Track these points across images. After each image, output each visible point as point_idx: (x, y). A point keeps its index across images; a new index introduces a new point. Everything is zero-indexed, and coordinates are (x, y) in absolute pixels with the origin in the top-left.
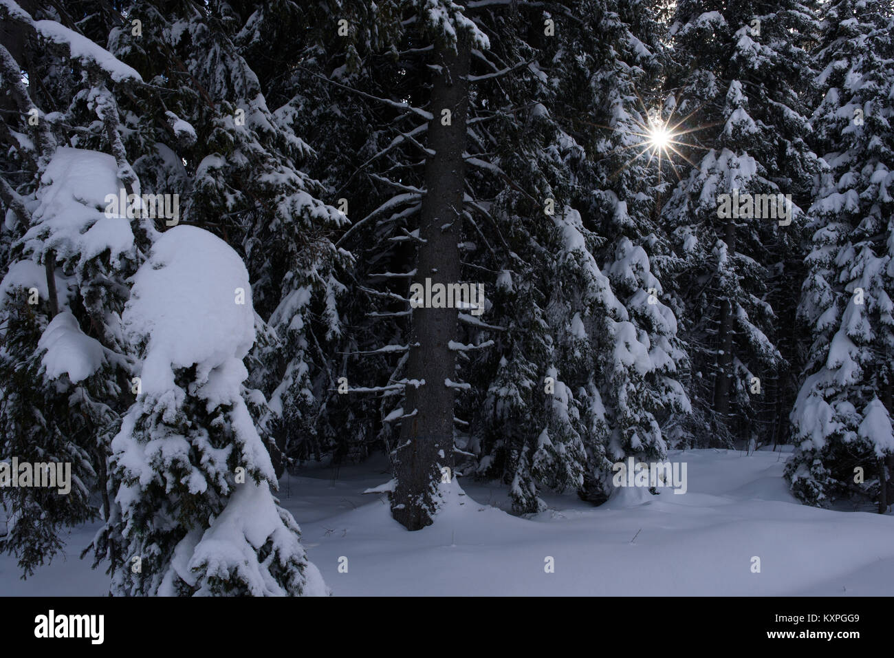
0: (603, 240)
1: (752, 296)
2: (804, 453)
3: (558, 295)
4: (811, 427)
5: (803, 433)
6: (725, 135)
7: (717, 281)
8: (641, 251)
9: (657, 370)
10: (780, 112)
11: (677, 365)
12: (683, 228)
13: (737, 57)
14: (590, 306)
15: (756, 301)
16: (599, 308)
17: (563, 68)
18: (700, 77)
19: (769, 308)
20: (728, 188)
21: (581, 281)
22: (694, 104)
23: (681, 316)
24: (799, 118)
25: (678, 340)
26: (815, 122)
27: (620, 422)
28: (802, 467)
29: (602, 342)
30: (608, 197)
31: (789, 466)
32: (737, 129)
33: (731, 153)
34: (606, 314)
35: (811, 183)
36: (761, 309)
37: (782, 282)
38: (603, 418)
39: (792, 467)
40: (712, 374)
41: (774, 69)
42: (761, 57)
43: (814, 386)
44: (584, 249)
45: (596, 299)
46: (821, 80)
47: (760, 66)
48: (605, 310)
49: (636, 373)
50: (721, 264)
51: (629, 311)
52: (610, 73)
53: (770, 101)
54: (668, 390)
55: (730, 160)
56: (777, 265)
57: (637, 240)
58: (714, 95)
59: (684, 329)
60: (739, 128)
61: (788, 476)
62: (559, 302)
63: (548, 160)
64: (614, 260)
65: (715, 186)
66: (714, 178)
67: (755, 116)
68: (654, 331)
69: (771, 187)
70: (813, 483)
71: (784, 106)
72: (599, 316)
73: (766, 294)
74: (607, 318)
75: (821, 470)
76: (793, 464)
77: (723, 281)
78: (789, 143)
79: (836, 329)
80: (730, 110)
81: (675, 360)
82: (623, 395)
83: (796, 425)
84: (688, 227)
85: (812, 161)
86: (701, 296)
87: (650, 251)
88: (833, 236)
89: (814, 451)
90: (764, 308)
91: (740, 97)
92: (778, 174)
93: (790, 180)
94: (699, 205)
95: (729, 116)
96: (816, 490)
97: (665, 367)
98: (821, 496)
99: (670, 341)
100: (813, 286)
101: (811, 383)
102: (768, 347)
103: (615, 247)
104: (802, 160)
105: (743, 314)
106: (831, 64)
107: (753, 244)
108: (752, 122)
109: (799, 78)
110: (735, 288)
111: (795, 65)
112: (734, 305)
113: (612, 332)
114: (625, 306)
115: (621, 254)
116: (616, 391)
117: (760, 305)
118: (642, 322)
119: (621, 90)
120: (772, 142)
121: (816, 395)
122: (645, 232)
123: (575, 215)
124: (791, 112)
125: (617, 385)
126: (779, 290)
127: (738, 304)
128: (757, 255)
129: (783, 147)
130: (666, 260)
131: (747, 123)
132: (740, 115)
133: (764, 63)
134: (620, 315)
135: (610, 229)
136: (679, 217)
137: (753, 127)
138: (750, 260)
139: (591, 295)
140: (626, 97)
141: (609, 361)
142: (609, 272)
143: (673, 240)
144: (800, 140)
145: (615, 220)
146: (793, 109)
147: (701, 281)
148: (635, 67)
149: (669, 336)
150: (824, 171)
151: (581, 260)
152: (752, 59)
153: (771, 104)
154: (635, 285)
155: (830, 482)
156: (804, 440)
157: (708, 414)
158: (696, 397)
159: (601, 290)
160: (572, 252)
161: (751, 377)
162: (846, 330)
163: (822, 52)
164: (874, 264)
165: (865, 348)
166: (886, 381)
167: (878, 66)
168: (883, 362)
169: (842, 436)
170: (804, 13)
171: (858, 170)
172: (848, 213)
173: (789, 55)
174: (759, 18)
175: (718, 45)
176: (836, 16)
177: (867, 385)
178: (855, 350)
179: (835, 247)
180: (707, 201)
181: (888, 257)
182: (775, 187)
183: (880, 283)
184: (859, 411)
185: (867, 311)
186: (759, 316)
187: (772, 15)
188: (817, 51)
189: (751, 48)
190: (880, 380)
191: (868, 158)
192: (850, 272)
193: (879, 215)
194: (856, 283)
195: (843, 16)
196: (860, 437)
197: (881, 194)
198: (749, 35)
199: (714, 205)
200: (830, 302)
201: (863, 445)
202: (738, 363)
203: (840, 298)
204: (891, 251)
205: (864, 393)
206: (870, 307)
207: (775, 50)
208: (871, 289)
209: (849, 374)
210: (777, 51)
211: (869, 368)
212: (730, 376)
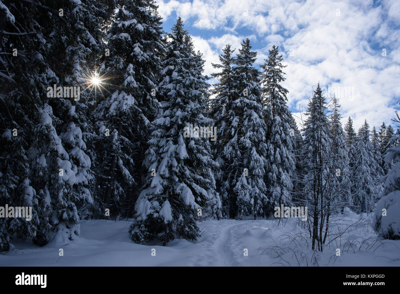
0: (61, 122)
1: (125, 155)
2: (138, 222)
3: (35, 145)
4: (141, 211)
6: (123, 86)
7: (112, 146)
8: (79, 129)
9: (79, 183)
10: (146, 81)
11: (89, 182)
12: (100, 122)
13: (133, 55)
14: (50, 152)
15: (127, 157)
16: (55, 153)
17: (54, 40)
18: (117, 59)
19: (132, 161)
20: (122, 108)
21: (48, 139)
22: (112, 70)
23: (94, 160)
24: (154, 84)
25: (91, 171)
26: (159, 88)
27: (58, 206)
28: (136, 227)
29: (54, 168)
30: (67, 103)
31: (131, 227)
32: (129, 84)
33: (125, 94)
34: (58, 156)
35: (155, 112)
36: (129, 160)
37: (139, 150)
38: (49, 204)
39: (132, 227)
40: (105, 187)
41: (147, 63)
42: (142, 57)
43: (145, 194)
44: (51, 125)
45: (54, 149)
46: (164, 72)
47: (141, 61)
48: (58, 154)
49: (68, 184)
50: (114, 139)
51: (69, 155)
52: (76, 48)
53: (144, 75)
54: (83, 192)
55: (124, 96)
56: (137, 143)
57: (78, 124)
58: (121, 68)
59: (95, 166)
60: (130, 84)
61: (130, 232)
62: (35, 148)
63: (40, 80)
64: (66, 132)
65: (116, 106)
66: (116, 103)
67: (137, 80)
68: (80, 166)
69: (139, 111)
70: (140, 234)
71: (148, 79)
72: (54, 156)
73: (131, 154)
74: (58, 158)
75: (143, 229)
76: (133, 226)
77: (114, 147)
78: (148, 93)
80: (127, 76)
81: (88, 179)
82: (61, 194)
83: (136, 210)
84: (102, 122)
85: (156, 103)
86: (104, 152)
87: (83, 130)
88: (159, 134)
89: (142, 221)
90: (130, 160)
91: (132, 71)
92: (143, 106)
93: (147, 109)
94: (108, 113)
95: (126, 78)
97: (83, 182)
98: (143, 239)
99: (87, 171)
100: (149, 153)
101: (144, 193)
102: (129, 177)
103: (67, 126)
104: (152, 102)
105: (121, 162)
106: (168, 66)
107: (129, 133)
108: (135, 82)
109: (156, 69)
110: (119, 150)
111: (155, 63)
112: (118, 158)
113: (60, 164)
114: (68, 153)
115: (69, 130)
116: (58, 192)
117: (128, 159)
118: (75, 161)
119: (79, 57)
120: (142, 92)
121: (145, 198)
122: (82, 121)
123: (50, 108)
124: (151, 82)
125: (58, 190)
126: (137, 153)
127: (119, 157)
128: (130, 138)
129: (146, 95)
130: (89, 134)
131: (133, 82)
132: (131, 79)
133: (143, 60)
134: (65, 157)
135: (66, 117)
136: (99, 117)
137: (135, 85)
138: (127, 140)
139: (51, 146)
140: (81, 60)
141: (56, 178)
142: (62, 137)
143: (95, 126)
145: (69, 114)
146: (152, 81)
147: (105, 146)
148: (88, 48)
149: (87, 169)
150: (160, 108)
151: (49, 130)
152: (139, 57)
153: (144, 77)
154: (74, 144)
155: (146, 234)
157: (101, 204)
158: (96, 197)
159: (57, 145)
160: (45, 126)
161: (121, 189)
162: (160, 172)
163: (166, 61)
164: (172, 147)
165: (165, 180)
166: (171, 193)
167: (183, 72)
168: (171, 186)
169: (153, 215)
170: (161, 44)
171: (172, 110)
172: (166, 126)
173: (153, 59)
174: (144, 41)
175: (126, 48)
176: (172, 48)
177: (164, 195)
178: (162, 181)
179: (159, 139)
180: (112, 112)
181: (177, 145)
182: (141, 110)
183: (174, 155)
184: (161, 205)
185: (168, 165)
186: (127, 163)
187: (149, 41)
188: (164, 60)
189: (139, 52)
190: (170, 193)
191: (175, 106)
192: (163, 149)
193: (177, 128)
194: (165, 154)
195: (175, 49)
196: (159, 215)
197: (178, 121)
198: (139, 47)
199: (115, 114)
200: (155, 161)
201: (160, 219)
202: (116, 183)
203: (159, 159)
204: (179, 143)
205: (163, 198)
206: (169, 164)
207: (148, 55)
208: (170, 157)
209: (159, 190)
210: (149, 56)
211: (166, 188)
212: (112, 188)
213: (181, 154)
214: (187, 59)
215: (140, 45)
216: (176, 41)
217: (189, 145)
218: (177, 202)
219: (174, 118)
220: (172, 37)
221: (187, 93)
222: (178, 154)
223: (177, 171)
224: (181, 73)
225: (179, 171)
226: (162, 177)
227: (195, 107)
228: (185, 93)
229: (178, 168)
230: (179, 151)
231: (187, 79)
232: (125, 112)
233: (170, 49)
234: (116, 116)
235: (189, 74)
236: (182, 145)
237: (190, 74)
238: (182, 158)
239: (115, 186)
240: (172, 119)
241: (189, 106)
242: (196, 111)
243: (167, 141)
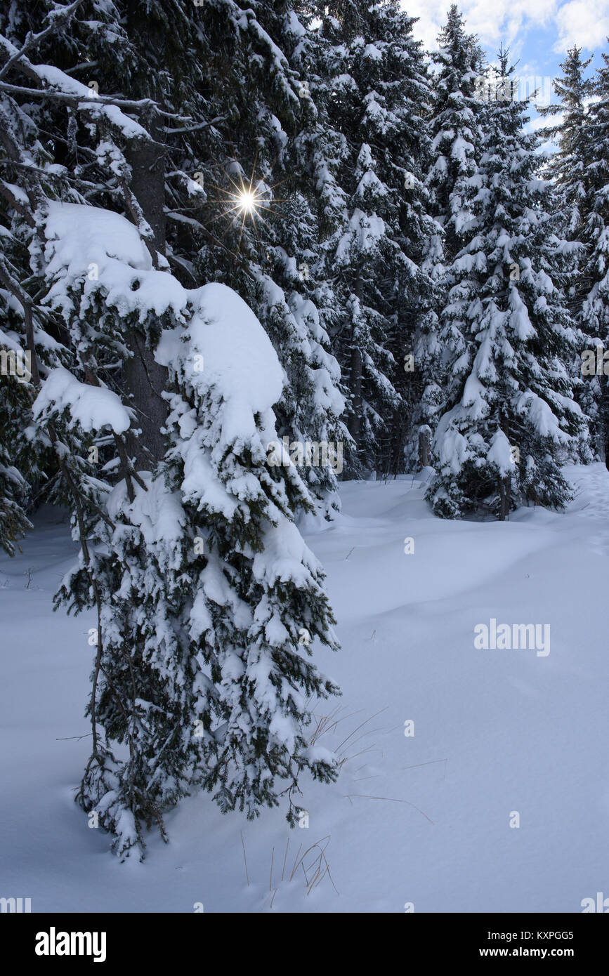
1: (376, 345)
2: (443, 478)
4: (449, 457)
5: (443, 461)
6: (358, 196)
8: (311, 304)
10: (401, 176)
13: (367, 121)
14: (291, 356)
15: (380, 349)
19: (391, 356)
20: (361, 247)
24: (418, 182)
28: (441, 489)
31: (430, 490)
32: (369, 190)
33: (363, 214)
36: (384, 356)
39: (433, 490)
41: (398, 136)
42: (388, 123)
43: (451, 421)
46: (434, 147)
47: (387, 132)
50: (355, 316)
53: (394, 165)
55: (362, 219)
57: (306, 294)
58: (346, 157)
60: (370, 190)
61: (429, 499)
65: (349, 245)
66: (349, 237)
67: (383, 178)
69: (394, 246)
70: (451, 503)
71: (405, 170)
75: (456, 491)
76: (434, 488)
77: (358, 331)
78: (409, 205)
79: (469, 373)
80: (361, 173)
83: (437, 455)
85: (428, 224)
87: (318, 304)
88: (466, 292)
89: (451, 476)
90: (386, 355)
91: (369, 161)
92: (400, 234)
93: (410, 240)
94: (336, 262)
95: (361, 178)
96: (453, 508)
98: (458, 512)
101: (447, 420)
102: (391, 390)
104: (420, 222)
105: (370, 361)
106: (440, 133)
107: (377, 298)
108: (381, 184)
109: (418, 145)
110: (367, 338)
111: (415, 132)
117: (383, 353)
121: (453, 429)
124: (411, 177)
127: (365, 352)
128: (380, 308)
129: (404, 209)
131: (377, 185)
132: (370, 178)
133: (391, 129)
137: (382, 189)
138: (376, 313)
144: (419, 203)
146: (412, 174)
147: (333, 332)
149: (334, 382)
152: (381, 124)
153: (395, 169)
155: (464, 501)
156: (443, 467)
161: (377, 417)
162: (478, 373)
163: (433, 121)
164: (498, 318)
165: (491, 388)
166: (507, 415)
167: (503, 142)
168: (504, 400)
169: (474, 462)
170: (423, 83)
171: (485, 234)
172: (477, 272)
173: (411, 123)
174: (385, 85)
175: (350, 108)
176: (445, 88)
177: (491, 419)
178: (484, 390)
179: (467, 302)
180: (342, 258)
181: (509, 311)
182: (397, 246)
183: (504, 334)
184: (486, 441)
185: (494, 357)
186: (382, 363)
187: (397, 83)
188: (429, 120)
189: (379, 114)
190: (502, 414)
191: (492, 223)
192: (479, 324)
193: (502, 275)
194: (484, 333)
195: (451, 89)
196: (488, 462)
197: (505, 257)
198: (377, 100)
199: (348, 262)
200: (464, 350)
201: (490, 468)
202: (366, 405)
203: (471, 347)
204: (512, 306)
205: (490, 426)
206: (496, 354)
207: (398, 116)
208: (497, 338)
209: (480, 410)
210: (400, 118)
211: (494, 405)
212: (360, 416)
213: (520, 329)
214: (508, 109)
215: (377, 95)
216: (451, 68)
217: (535, 307)
218: (518, 432)
219: (495, 251)
220: (441, 60)
221: (516, 191)
222: (513, 330)
223: (515, 366)
224: (498, 147)
225: (519, 367)
226: (484, 382)
227: (540, 221)
228: (513, 191)
229: (516, 360)
230: (516, 324)
231: (511, 159)
232: (368, 255)
233: (440, 90)
234: (351, 265)
235: (514, 145)
236: (520, 309)
237: (518, 145)
238: (524, 338)
239: (365, 412)
240: (491, 256)
241: (525, 220)
242: (542, 230)
243: (485, 306)
